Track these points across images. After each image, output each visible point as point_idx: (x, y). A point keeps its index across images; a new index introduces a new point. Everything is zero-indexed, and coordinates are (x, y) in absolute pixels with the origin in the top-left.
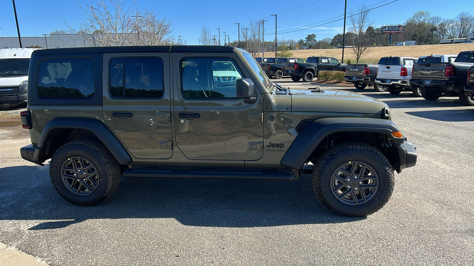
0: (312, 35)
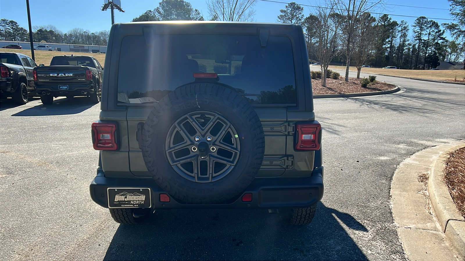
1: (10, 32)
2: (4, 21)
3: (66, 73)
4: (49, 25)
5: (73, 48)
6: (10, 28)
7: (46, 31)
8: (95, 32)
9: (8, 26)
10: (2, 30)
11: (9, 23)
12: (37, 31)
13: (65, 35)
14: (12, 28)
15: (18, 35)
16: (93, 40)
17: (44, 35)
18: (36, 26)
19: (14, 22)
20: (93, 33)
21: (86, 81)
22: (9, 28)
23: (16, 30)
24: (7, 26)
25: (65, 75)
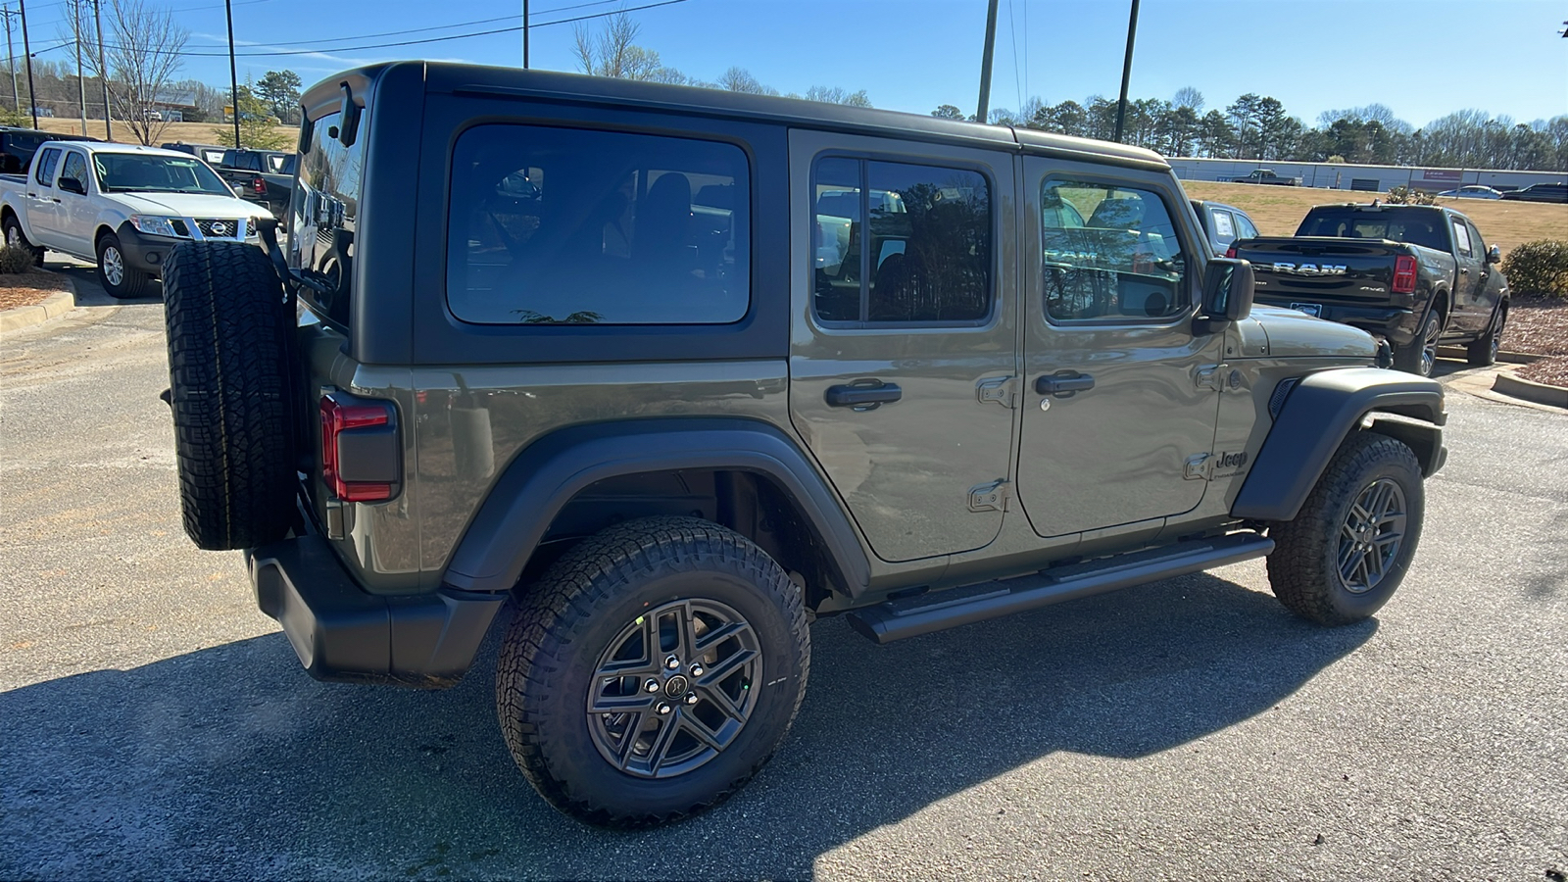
0: (284, 75)
1: (1254, 133)
2: (1248, 100)
3: (1325, 264)
4: (1374, 105)
5: (1422, 180)
6: (1258, 121)
7: (1357, 124)
8: (1533, 120)
9: (1254, 116)
10: (1236, 129)
11: (1259, 105)
12: (1330, 124)
13: (1417, 135)
14: (1263, 121)
15: (1274, 140)
16: (1517, 150)
17: (1348, 137)
18: (1334, 112)
19: (1275, 102)
20: (1523, 126)
21: (1388, 297)
22: (1256, 121)
23: (1272, 126)
24: (1252, 114)
25: (1319, 268)
